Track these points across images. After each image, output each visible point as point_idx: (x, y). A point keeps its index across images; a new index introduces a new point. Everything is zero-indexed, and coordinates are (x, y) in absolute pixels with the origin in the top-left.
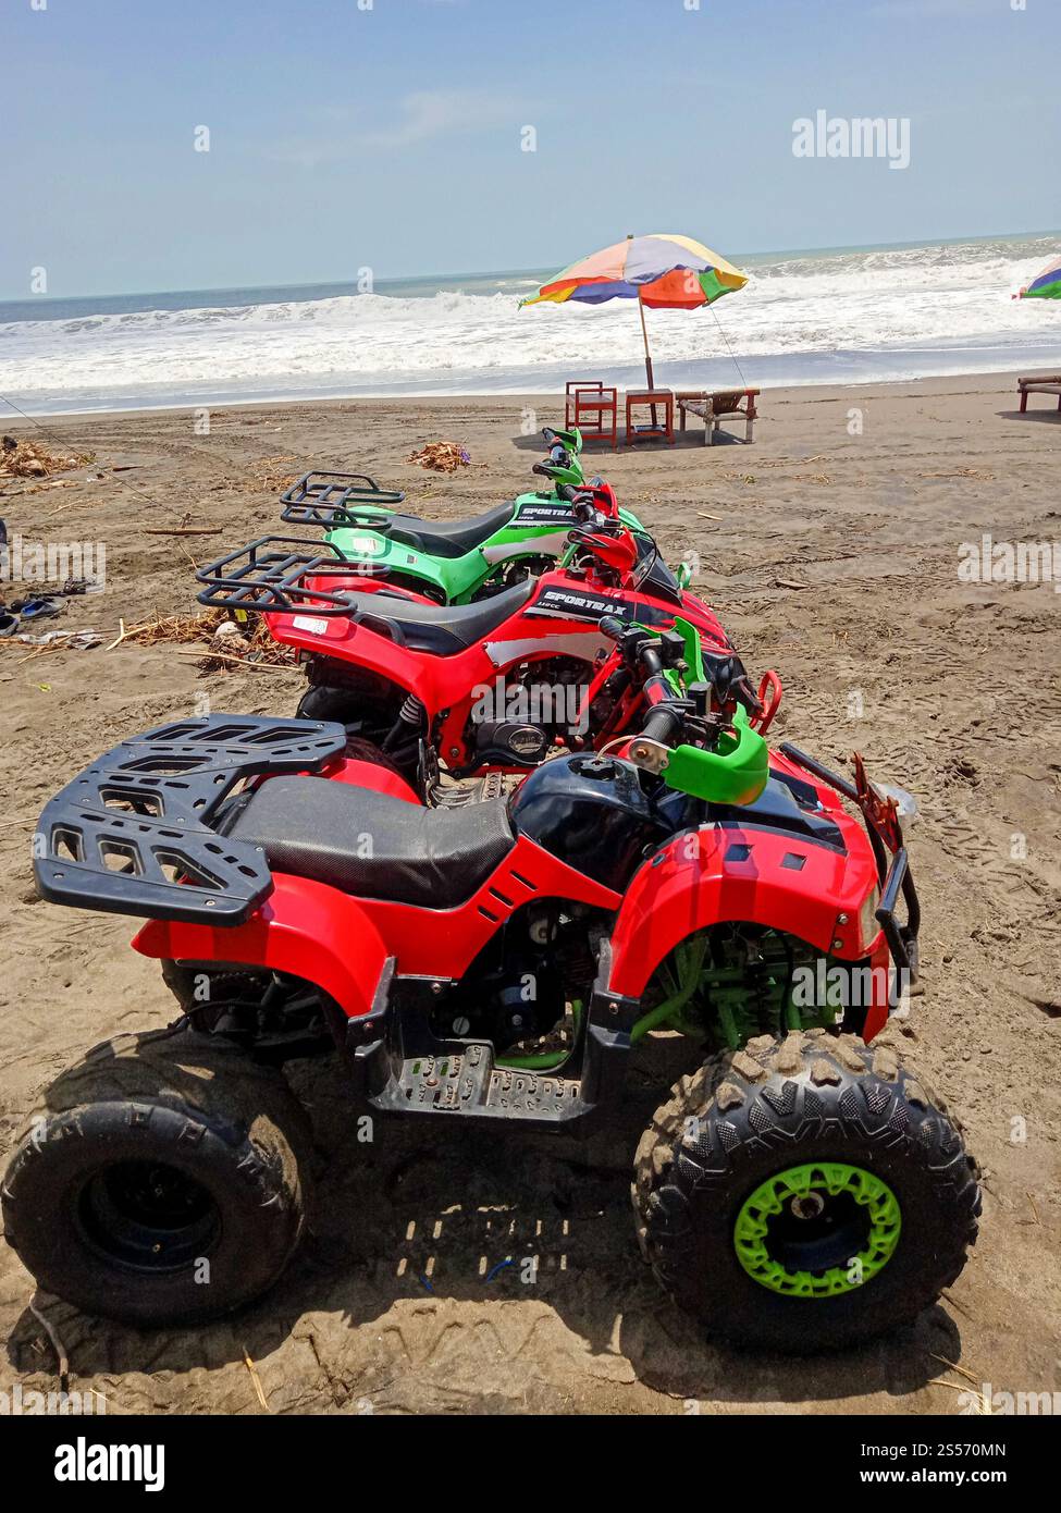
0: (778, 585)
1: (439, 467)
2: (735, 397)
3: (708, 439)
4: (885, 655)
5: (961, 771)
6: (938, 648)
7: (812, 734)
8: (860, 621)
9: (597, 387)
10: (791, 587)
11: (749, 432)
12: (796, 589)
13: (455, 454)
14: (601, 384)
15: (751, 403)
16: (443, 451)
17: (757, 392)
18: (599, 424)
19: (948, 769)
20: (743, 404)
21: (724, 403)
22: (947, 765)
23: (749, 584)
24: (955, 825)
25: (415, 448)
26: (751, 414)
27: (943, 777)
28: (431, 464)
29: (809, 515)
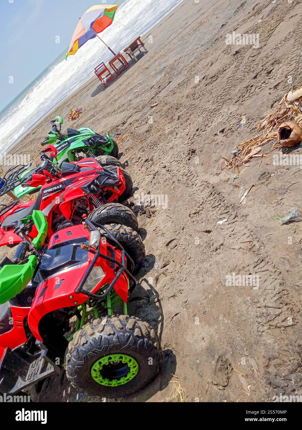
0: (152, 107)
1: (75, 118)
2: (135, 43)
3: (136, 59)
4: (177, 117)
5: (193, 152)
6: (189, 105)
7: (158, 162)
8: (171, 107)
9: (103, 64)
10: (155, 106)
11: (145, 49)
12: (156, 105)
13: (76, 112)
14: (103, 63)
15: (140, 41)
16: (73, 113)
17: (140, 37)
18: (110, 74)
19: (189, 154)
20: (139, 43)
21: (134, 46)
22: (188, 153)
23: (146, 112)
24: (190, 175)
25: (68, 116)
26: (143, 45)
27: (188, 157)
28: (73, 119)
29: (160, 72)
